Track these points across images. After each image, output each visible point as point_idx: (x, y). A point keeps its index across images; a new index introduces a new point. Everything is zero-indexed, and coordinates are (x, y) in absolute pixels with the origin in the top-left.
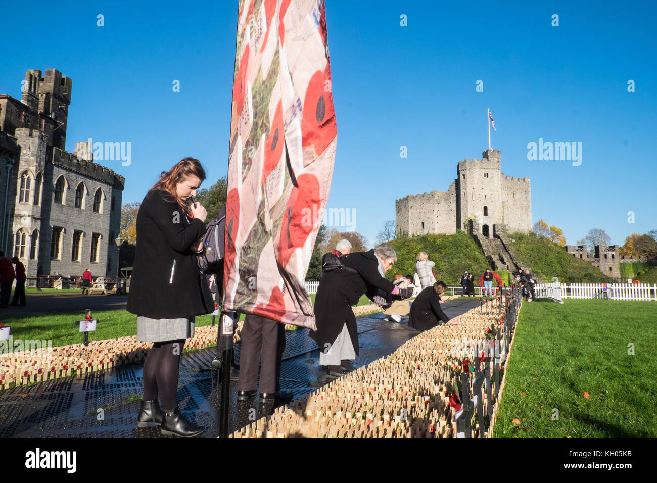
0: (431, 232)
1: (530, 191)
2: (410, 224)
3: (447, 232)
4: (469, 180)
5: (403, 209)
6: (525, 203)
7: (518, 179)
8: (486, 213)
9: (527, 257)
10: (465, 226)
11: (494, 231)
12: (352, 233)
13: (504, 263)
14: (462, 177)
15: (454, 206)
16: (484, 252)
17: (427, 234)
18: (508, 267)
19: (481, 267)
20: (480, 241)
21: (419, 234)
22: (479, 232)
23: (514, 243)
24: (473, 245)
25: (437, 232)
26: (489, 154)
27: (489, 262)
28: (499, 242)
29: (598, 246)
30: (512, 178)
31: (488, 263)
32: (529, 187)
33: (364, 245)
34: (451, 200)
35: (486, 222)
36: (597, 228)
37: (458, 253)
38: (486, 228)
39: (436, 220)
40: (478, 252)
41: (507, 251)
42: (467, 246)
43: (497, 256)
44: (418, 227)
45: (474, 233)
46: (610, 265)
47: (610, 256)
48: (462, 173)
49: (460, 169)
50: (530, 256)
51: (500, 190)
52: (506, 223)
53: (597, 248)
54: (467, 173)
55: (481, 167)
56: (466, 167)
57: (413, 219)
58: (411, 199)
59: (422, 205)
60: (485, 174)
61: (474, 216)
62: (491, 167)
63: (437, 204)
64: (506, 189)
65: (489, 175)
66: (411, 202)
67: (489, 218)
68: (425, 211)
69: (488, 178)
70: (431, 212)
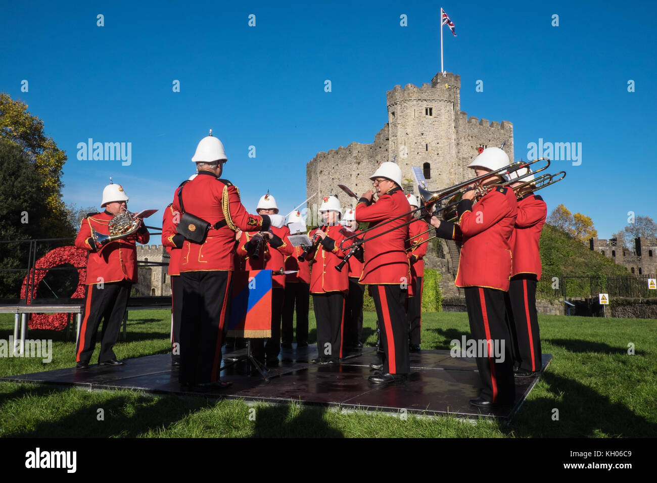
4: (401, 120)
5: (313, 176)
8: (427, 175)
14: (391, 117)
29: (641, 239)
34: (379, 157)
48: (390, 111)
51: (453, 137)
53: (638, 242)
54: (398, 110)
55: (420, 98)
56: (396, 99)
57: (323, 190)
58: (321, 159)
59: (336, 167)
60: (427, 110)
61: (407, 180)
62: (436, 97)
63: (357, 165)
64: (470, 138)
65: (433, 111)
66: (321, 163)
67: (432, 182)
68: (339, 176)
69: (431, 117)
70: (347, 178)
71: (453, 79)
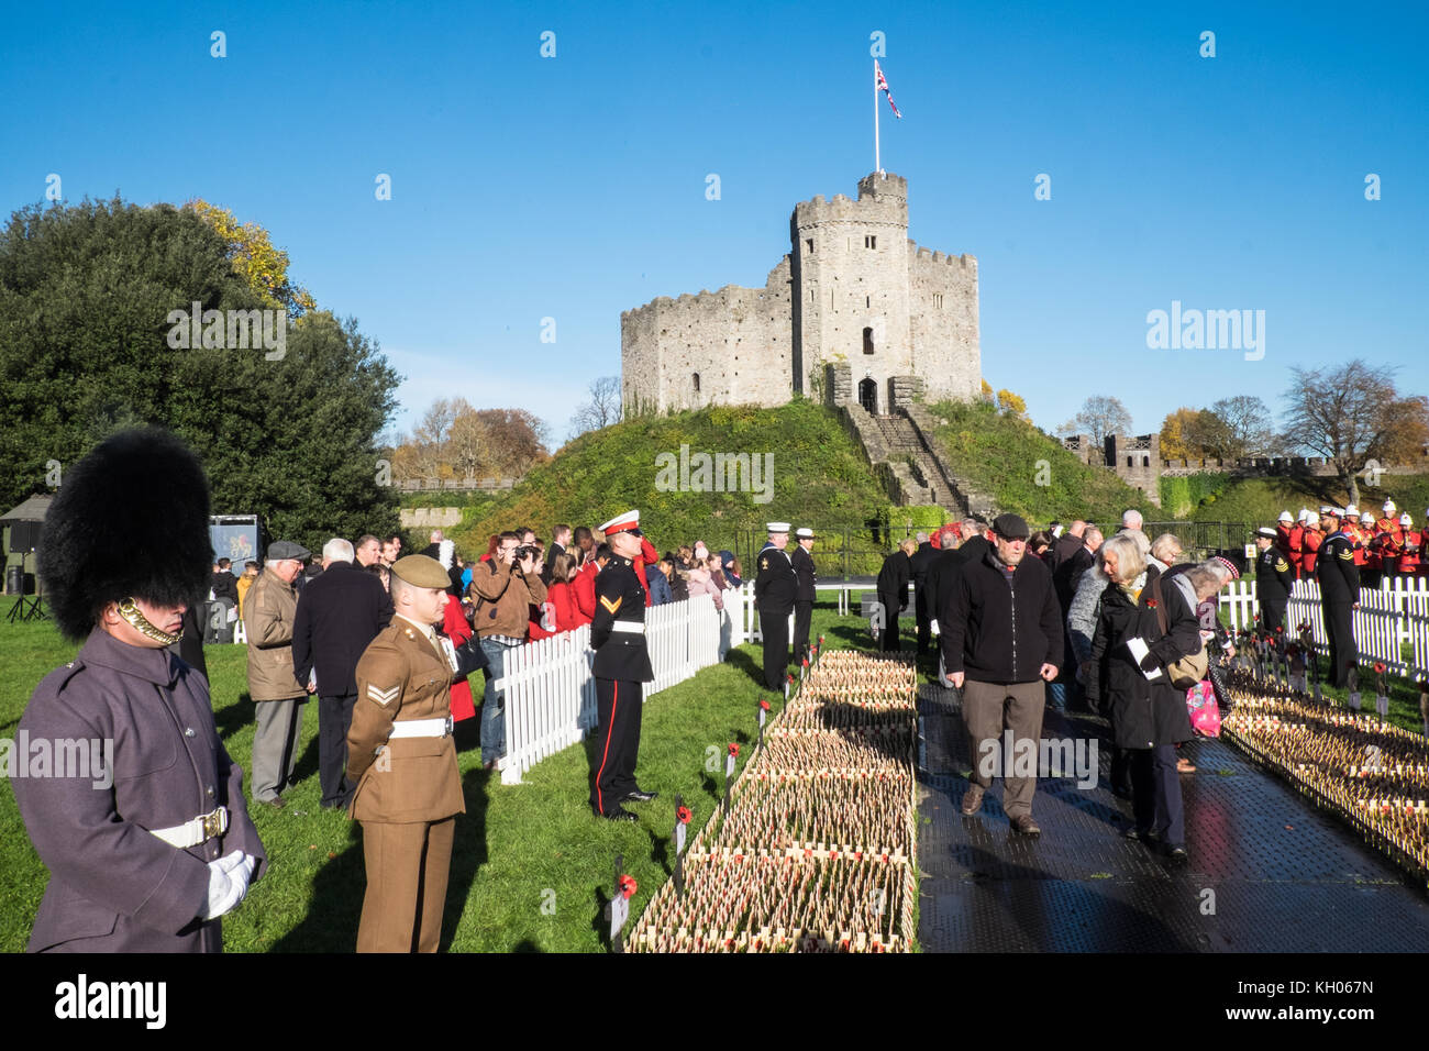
0: (720, 401)
1: (977, 290)
2: (662, 379)
3: (765, 402)
4: (823, 255)
5: (642, 338)
6: (965, 323)
7: (949, 259)
8: (868, 348)
9: (982, 465)
10: (813, 384)
11: (892, 395)
12: (511, 411)
13: (923, 484)
14: (805, 248)
15: (783, 328)
16: (867, 455)
17: (709, 406)
18: (933, 494)
19: (862, 496)
20: (857, 424)
21: (685, 406)
22: (851, 399)
23: (945, 427)
24: (837, 435)
25: (735, 400)
26: (875, 187)
27: (883, 480)
28: (905, 426)
29: (1113, 436)
30: (935, 255)
31: (879, 484)
32: (974, 281)
33: (540, 442)
34: (775, 313)
35: (869, 371)
36: (1102, 396)
37: (797, 457)
38: (868, 387)
39: (732, 366)
40: (851, 454)
41: (926, 448)
42: (821, 439)
43: (905, 465)
44: (684, 388)
45: (840, 402)
46: (1139, 482)
47: (1139, 461)
48: (804, 236)
49: (799, 225)
50: (988, 463)
51: (907, 285)
52: (918, 374)
53: (1110, 443)
54: (820, 236)
55: (856, 219)
56: (817, 218)
57: (668, 363)
58: (664, 309)
59: (695, 326)
60: (867, 239)
61: (837, 355)
62: (882, 219)
63: (737, 324)
64: (920, 284)
65: (877, 242)
66: (663, 316)
67: (877, 360)
68: (702, 342)
69: (874, 251)
70: (718, 346)
71: (897, 185)
